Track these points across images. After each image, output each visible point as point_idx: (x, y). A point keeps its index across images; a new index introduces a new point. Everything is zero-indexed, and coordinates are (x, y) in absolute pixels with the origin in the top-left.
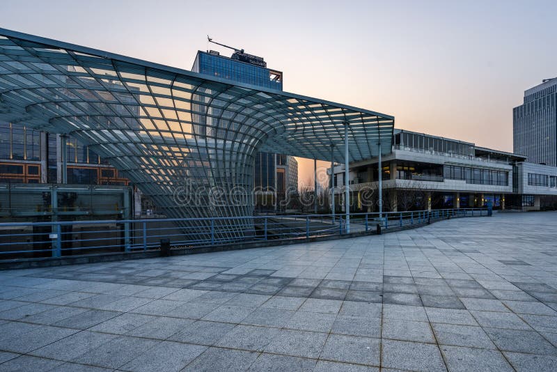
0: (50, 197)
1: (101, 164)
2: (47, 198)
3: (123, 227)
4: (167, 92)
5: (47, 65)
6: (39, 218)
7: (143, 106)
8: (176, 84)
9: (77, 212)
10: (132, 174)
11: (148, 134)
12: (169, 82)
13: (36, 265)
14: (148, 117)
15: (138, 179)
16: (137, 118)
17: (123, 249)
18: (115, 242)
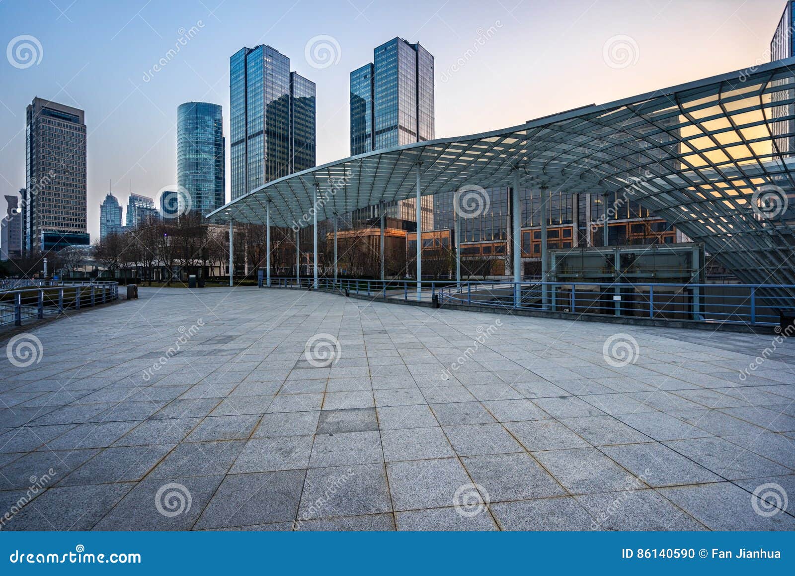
0: (614, 257)
1: (630, 218)
2: (611, 259)
3: (690, 291)
4: (717, 110)
5: (607, 127)
6: (603, 280)
7: (685, 141)
8: (724, 95)
9: (638, 274)
10: (690, 226)
11: (716, 169)
12: (715, 98)
13: (632, 323)
14: (695, 151)
15: (697, 232)
16: (680, 158)
17: (690, 317)
18: (682, 308)
